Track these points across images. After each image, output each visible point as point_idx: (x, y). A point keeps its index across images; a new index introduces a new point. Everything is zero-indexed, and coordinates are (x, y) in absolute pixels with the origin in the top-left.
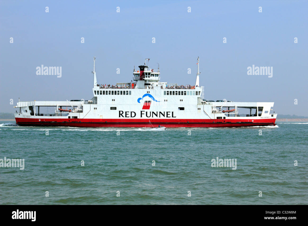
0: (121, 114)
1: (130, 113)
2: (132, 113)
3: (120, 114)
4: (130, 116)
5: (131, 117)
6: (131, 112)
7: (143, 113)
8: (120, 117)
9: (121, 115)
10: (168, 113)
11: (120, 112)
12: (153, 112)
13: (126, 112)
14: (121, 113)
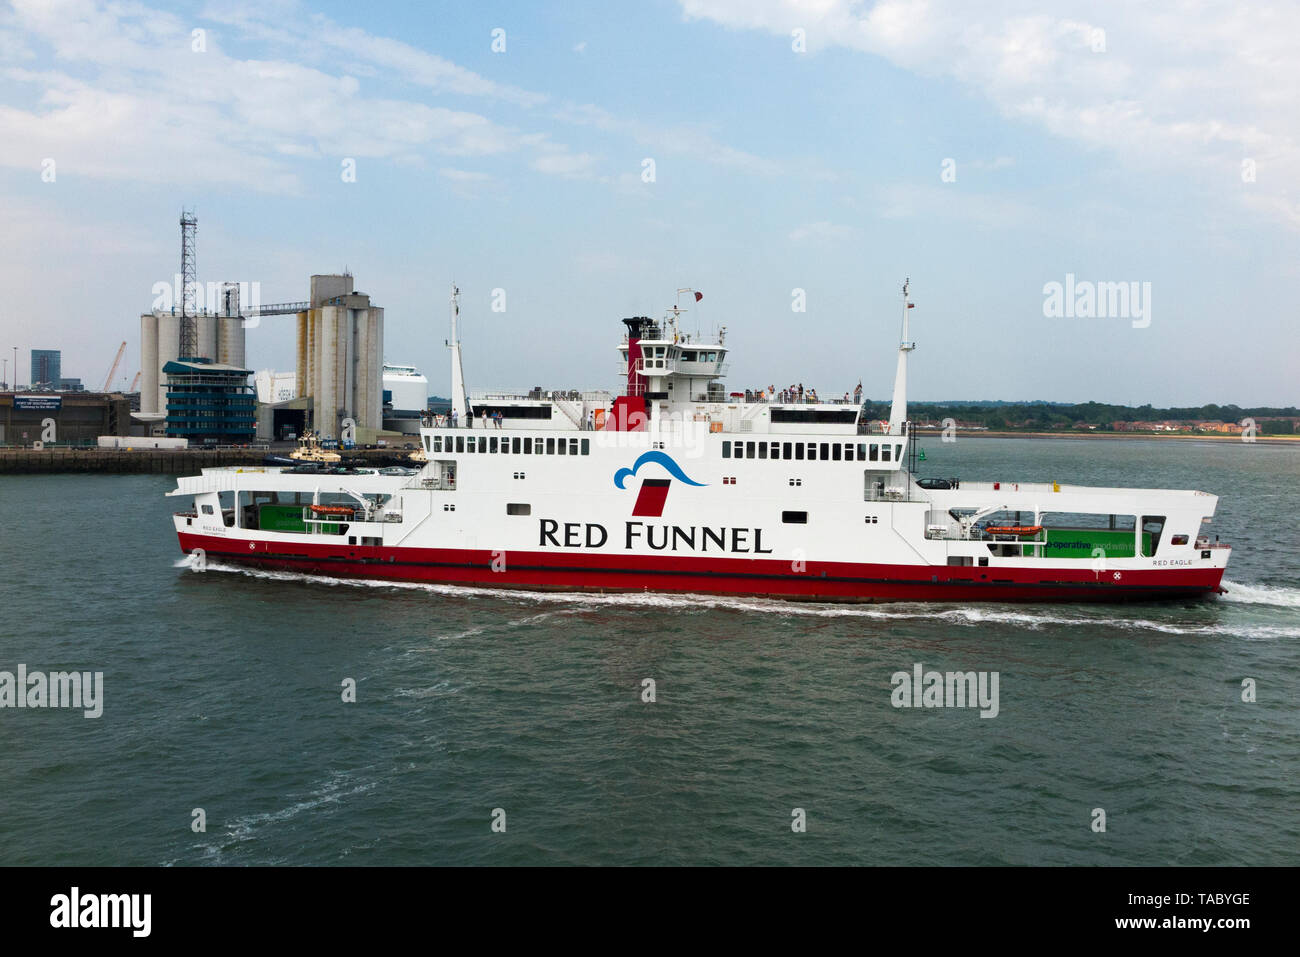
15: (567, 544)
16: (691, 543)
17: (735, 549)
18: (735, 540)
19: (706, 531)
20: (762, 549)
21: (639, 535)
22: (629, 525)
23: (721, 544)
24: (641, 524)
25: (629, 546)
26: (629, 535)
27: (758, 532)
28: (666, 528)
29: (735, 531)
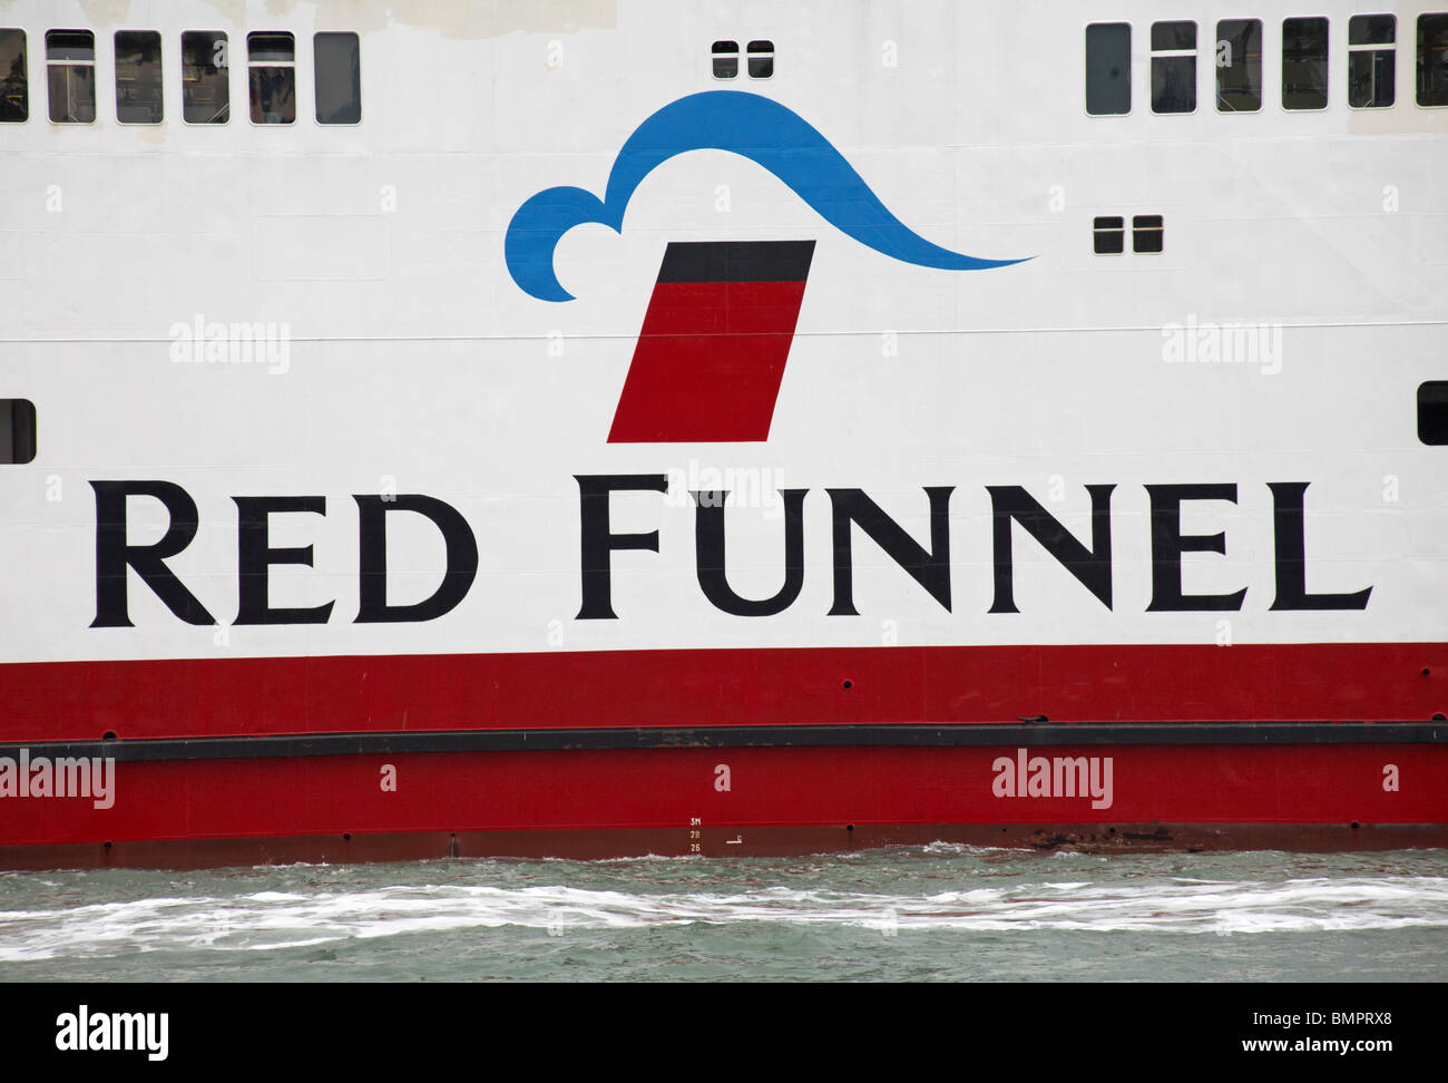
0: (151, 563)
1: (336, 538)
2: (393, 518)
3: (113, 554)
4: (348, 600)
5: (374, 607)
6: (373, 511)
7: (626, 512)
8: (112, 610)
9: (135, 583)
10: (1195, 518)
11: (111, 499)
12: (852, 507)
13: (254, 513)
14: (146, 522)
15: (254, 609)
16: (932, 572)
17: (1167, 595)
18: (1169, 545)
19: (1012, 504)
20: (1311, 588)
21: (649, 541)
22: (595, 492)
23: (1093, 570)
24: (657, 483)
25: (597, 602)
26: (598, 543)
27: (1289, 499)
28: (794, 500)
29: (1165, 500)
